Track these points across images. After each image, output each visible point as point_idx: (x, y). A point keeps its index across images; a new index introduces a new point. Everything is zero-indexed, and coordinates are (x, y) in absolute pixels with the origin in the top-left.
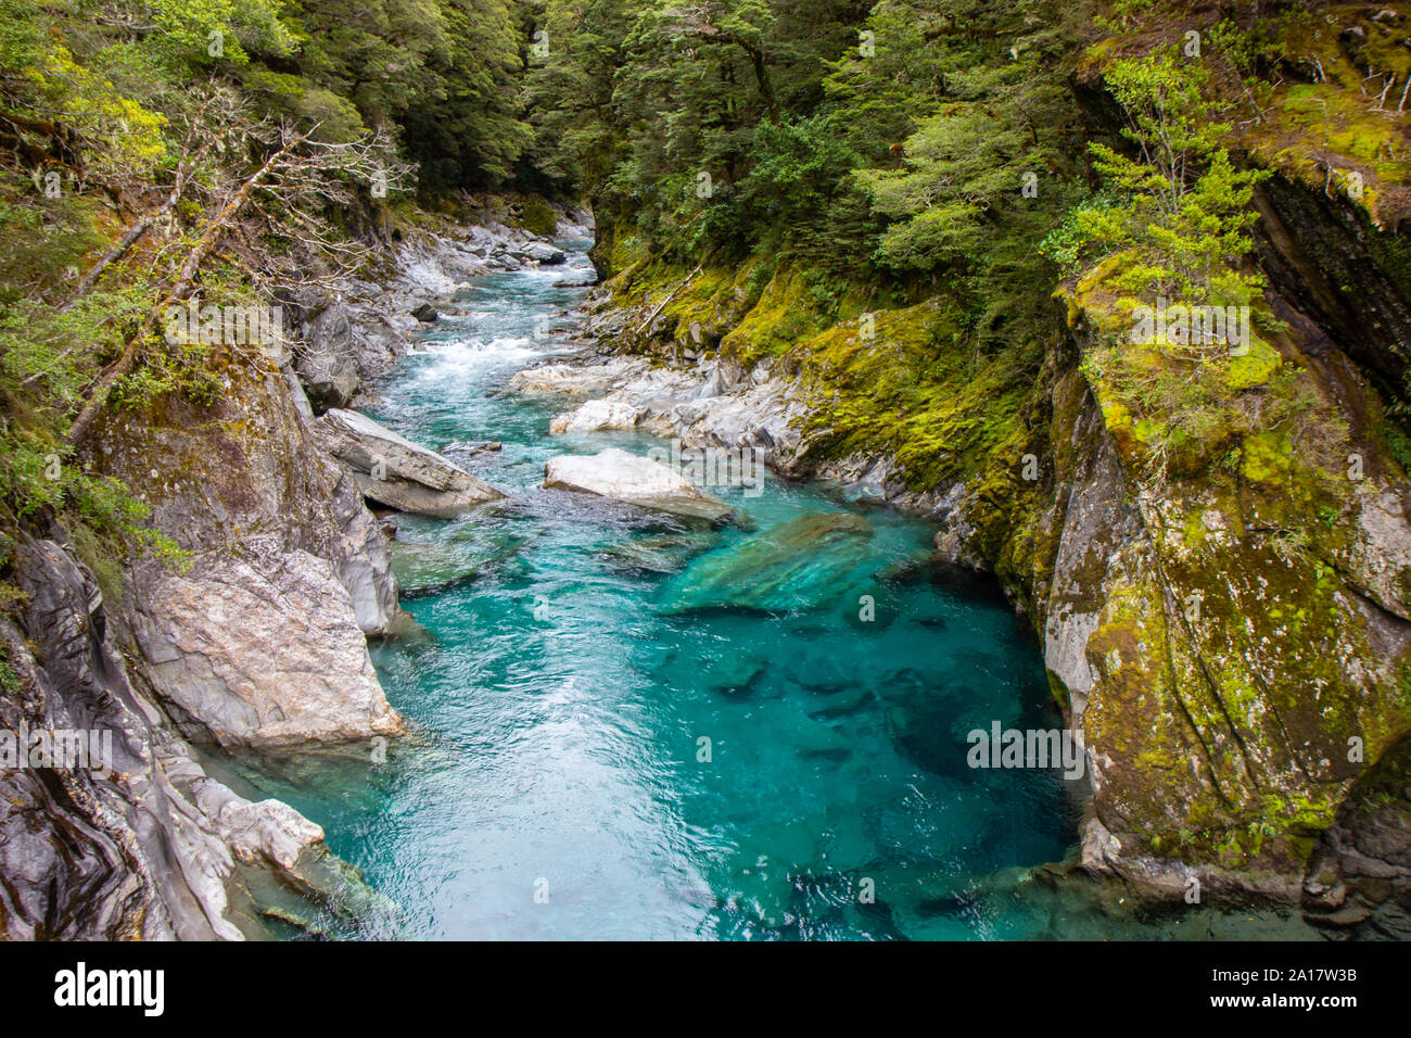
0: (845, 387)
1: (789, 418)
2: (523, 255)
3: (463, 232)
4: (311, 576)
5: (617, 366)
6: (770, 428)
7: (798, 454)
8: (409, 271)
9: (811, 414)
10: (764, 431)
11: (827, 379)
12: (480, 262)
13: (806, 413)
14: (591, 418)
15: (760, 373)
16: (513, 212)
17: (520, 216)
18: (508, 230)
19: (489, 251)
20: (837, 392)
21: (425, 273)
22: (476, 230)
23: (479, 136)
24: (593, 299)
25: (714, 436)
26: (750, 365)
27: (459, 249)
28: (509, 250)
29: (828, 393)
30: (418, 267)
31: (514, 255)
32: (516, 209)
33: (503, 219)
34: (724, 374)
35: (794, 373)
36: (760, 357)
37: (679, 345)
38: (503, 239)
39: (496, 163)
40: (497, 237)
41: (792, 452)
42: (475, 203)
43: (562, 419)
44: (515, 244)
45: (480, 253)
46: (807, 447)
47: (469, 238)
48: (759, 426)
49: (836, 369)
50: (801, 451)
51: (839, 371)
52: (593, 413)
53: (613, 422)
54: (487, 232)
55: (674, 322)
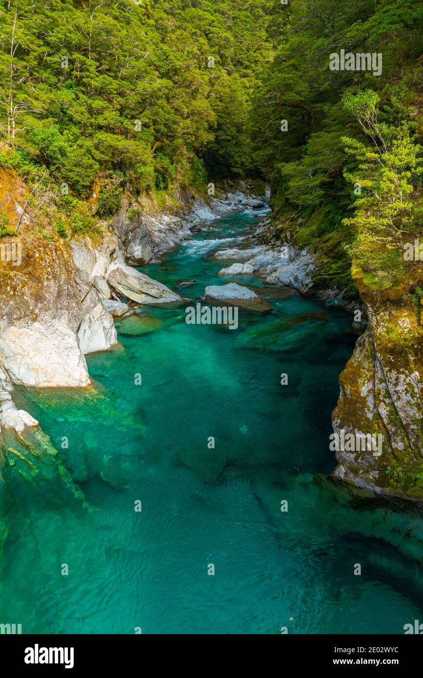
0: (334, 257)
1: (308, 270)
2: (247, 204)
3: (224, 196)
4: (60, 328)
5: (256, 250)
6: (299, 275)
7: (309, 286)
8: (196, 212)
9: (317, 269)
10: (297, 276)
11: (326, 254)
12: (229, 208)
13: (314, 269)
14: (235, 270)
15: (304, 252)
16: (249, 187)
17: (252, 189)
18: (243, 195)
19: (233, 203)
20: (329, 260)
21: (203, 213)
22: (229, 195)
23: (232, 157)
24: (263, 222)
25: (278, 278)
26: (301, 248)
27: (221, 203)
28: (242, 203)
29: (325, 261)
30: (201, 210)
31: (243, 205)
32: (250, 186)
33: (244, 190)
34: (291, 253)
35: (315, 252)
36: (305, 245)
37: (282, 240)
38: (241, 198)
39: (238, 168)
40: (239, 198)
41: (307, 285)
42: (232, 184)
43: (223, 270)
44: (246, 200)
45: (229, 204)
46: (313, 283)
47: (227, 199)
48: (295, 274)
49: (330, 250)
50: (311, 285)
51: (331, 251)
52: (235, 268)
53: (243, 272)
54: (234, 195)
55: (281, 231)
